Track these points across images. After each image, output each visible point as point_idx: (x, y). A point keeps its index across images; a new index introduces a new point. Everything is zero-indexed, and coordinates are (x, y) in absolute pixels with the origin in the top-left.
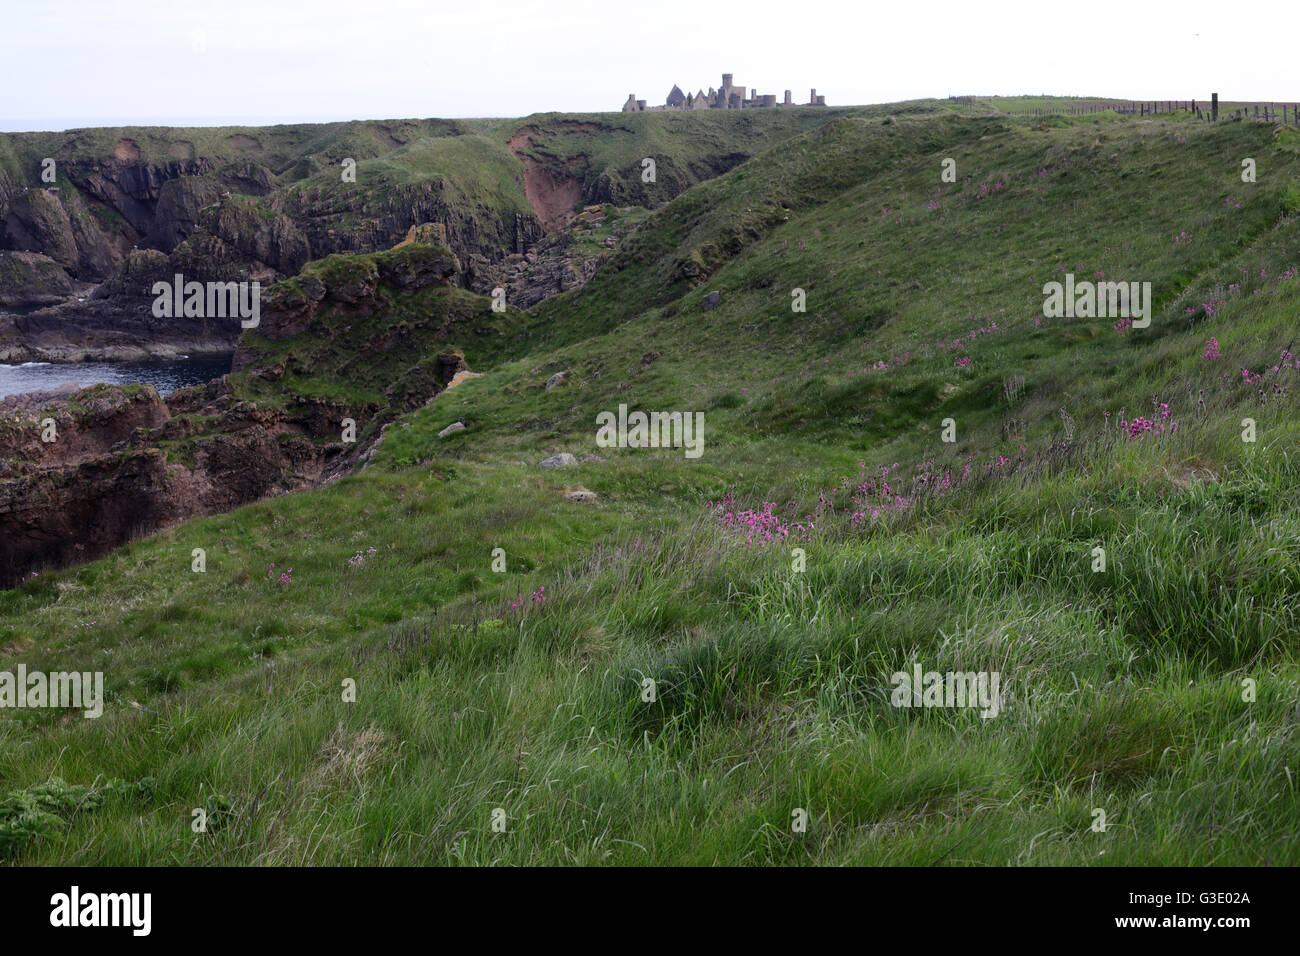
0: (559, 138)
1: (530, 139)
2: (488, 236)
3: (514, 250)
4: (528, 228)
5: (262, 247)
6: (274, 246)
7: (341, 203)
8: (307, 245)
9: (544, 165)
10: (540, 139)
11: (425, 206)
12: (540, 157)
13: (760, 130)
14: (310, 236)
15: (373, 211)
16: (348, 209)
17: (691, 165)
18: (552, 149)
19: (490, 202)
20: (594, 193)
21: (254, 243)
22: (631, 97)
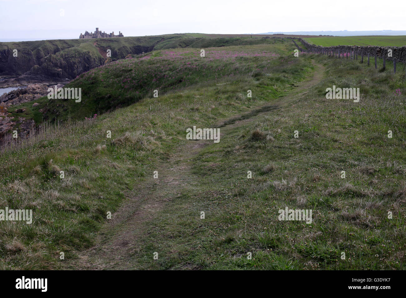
0: (102, 43)
1: (97, 43)
2: (97, 62)
3: (101, 65)
4: (103, 60)
5: (59, 64)
6: (61, 64)
7: (71, 56)
8: (66, 64)
9: (101, 48)
10: (99, 43)
11: (87, 56)
12: (100, 47)
13: (142, 41)
14: (67, 62)
15: (78, 57)
16: (73, 57)
17: (130, 48)
18: (102, 45)
19: (96, 55)
20: (114, 54)
21: (57, 64)
22: (81, 34)
